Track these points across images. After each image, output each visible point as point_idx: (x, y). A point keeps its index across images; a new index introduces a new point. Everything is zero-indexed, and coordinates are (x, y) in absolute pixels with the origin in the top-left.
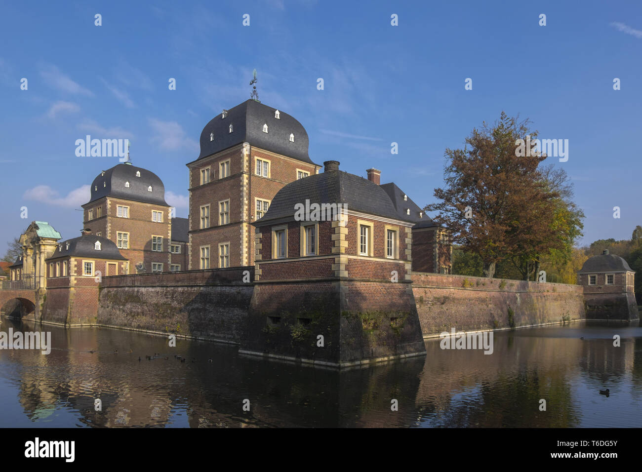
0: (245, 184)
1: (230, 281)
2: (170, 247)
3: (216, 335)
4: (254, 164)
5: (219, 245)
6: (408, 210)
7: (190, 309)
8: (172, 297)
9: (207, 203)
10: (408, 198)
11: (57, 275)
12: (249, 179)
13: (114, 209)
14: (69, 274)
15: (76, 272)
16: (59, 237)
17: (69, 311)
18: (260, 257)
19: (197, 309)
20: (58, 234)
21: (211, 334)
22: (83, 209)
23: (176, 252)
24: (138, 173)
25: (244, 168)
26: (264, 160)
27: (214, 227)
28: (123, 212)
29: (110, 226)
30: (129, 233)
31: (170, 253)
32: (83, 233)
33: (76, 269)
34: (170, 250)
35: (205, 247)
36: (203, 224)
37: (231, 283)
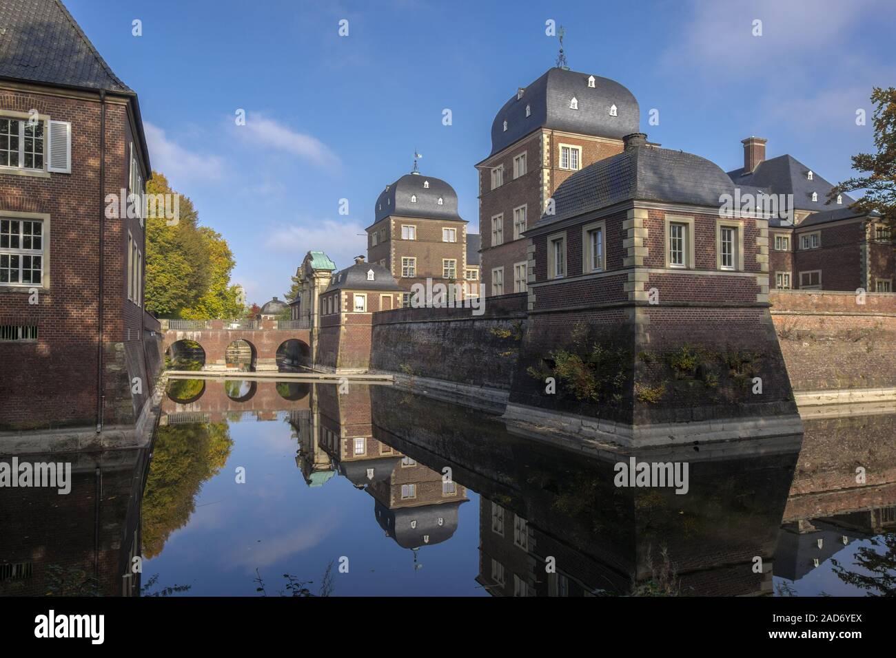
0: (545, 181)
1: (507, 313)
2: (465, 273)
3: (490, 384)
4: (558, 155)
5: (515, 265)
6: (815, 195)
7: (463, 350)
8: (444, 336)
9: (500, 212)
10: (814, 175)
11: (330, 312)
12: (551, 175)
13: (398, 231)
14: (339, 310)
15: (346, 307)
16: (334, 268)
17: (339, 354)
18: (533, 278)
19: (470, 350)
20: (332, 264)
21: (486, 383)
22: (367, 233)
23: (473, 278)
24: (426, 183)
25: (544, 161)
26: (571, 146)
27: (509, 242)
28: (409, 233)
29: (394, 251)
30: (415, 258)
31: (465, 280)
32: (357, 261)
33: (346, 304)
34: (465, 277)
35: (497, 269)
36: (497, 240)
37: (508, 314)
